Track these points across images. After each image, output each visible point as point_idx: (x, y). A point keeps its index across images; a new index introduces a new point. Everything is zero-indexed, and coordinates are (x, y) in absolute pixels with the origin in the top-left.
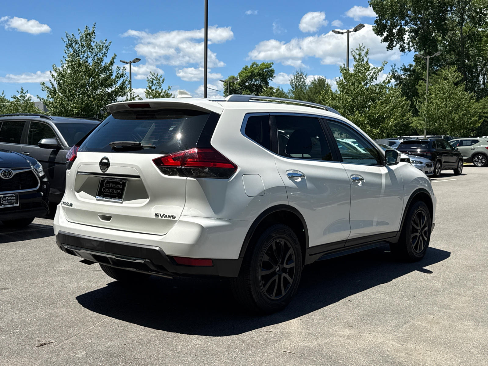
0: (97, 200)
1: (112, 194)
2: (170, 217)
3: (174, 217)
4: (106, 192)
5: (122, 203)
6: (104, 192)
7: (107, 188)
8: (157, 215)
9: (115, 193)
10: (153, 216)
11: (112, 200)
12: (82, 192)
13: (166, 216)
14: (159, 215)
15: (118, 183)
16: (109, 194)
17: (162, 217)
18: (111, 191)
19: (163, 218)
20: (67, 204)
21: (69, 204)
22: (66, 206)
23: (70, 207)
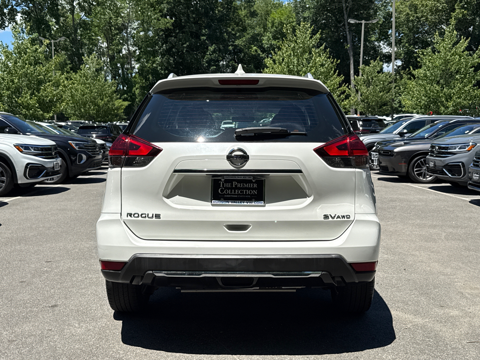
0: (213, 205)
1: (242, 196)
2: (343, 217)
3: (348, 217)
4: (228, 194)
5: (264, 206)
6: (224, 194)
7: (227, 188)
8: (326, 217)
9: (246, 195)
10: (322, 219)
11: (245, 204)
12: (178, 196)
13: (338, 217)
14: (330, 217)
16: (236, 196)
17: (333, 218)
18: (238, 192)
19: (335, 219)
20: (144, 216)
21: (150, 216)
22: (140, 218)
23: (154, 219)
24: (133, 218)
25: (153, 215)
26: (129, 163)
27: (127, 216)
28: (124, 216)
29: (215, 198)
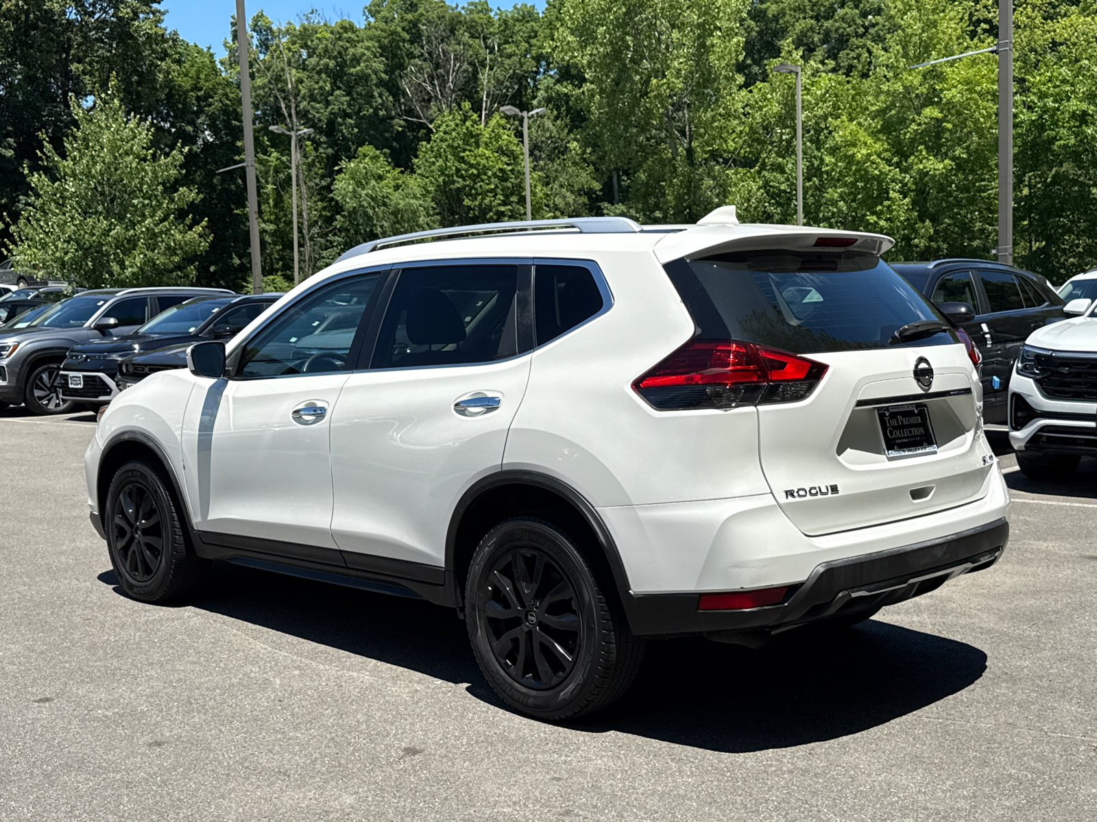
0: (890, 459)
1: (912, 439)
4: (899, 438)
5: (935, 453)
6: (895, 439)
7: (895, 428)
9: (915, 436)
11: (920, 451)
12: (849, 449)
15: (909, 414)
16: (906, 440)
18: (906, 432)
20: (814, 491)
21: (824, 490)
22: (809, 497)
23: (830, 495)
24: (798, 499)
25: (827, 487)
26: (771, 397)
27: (787, 497)
28: (782, 499)
29: (890, 447)
